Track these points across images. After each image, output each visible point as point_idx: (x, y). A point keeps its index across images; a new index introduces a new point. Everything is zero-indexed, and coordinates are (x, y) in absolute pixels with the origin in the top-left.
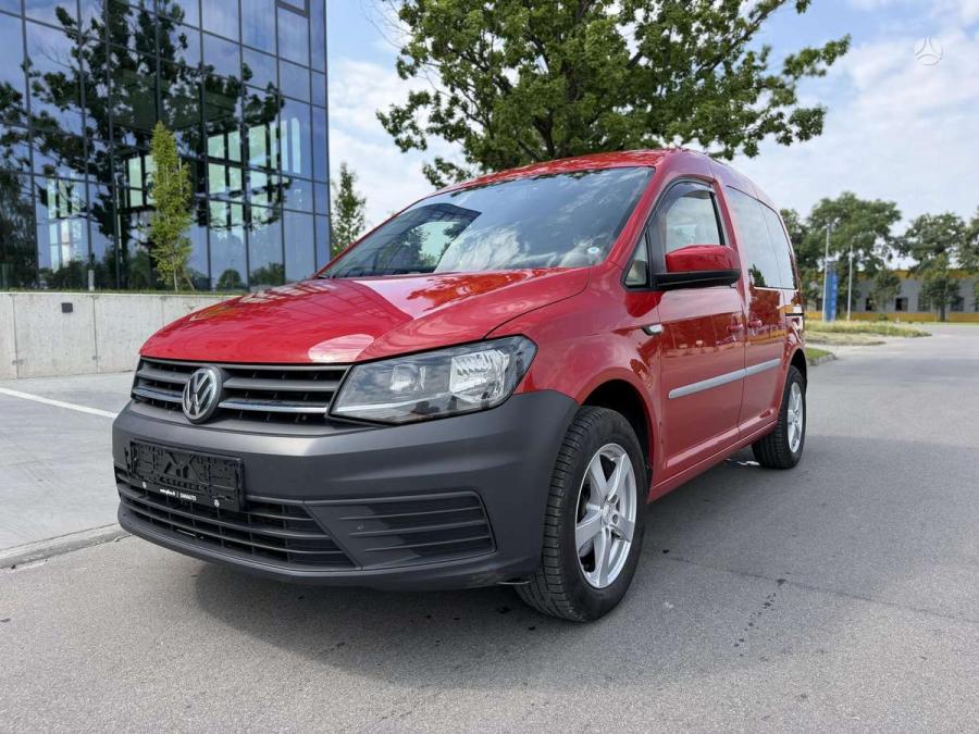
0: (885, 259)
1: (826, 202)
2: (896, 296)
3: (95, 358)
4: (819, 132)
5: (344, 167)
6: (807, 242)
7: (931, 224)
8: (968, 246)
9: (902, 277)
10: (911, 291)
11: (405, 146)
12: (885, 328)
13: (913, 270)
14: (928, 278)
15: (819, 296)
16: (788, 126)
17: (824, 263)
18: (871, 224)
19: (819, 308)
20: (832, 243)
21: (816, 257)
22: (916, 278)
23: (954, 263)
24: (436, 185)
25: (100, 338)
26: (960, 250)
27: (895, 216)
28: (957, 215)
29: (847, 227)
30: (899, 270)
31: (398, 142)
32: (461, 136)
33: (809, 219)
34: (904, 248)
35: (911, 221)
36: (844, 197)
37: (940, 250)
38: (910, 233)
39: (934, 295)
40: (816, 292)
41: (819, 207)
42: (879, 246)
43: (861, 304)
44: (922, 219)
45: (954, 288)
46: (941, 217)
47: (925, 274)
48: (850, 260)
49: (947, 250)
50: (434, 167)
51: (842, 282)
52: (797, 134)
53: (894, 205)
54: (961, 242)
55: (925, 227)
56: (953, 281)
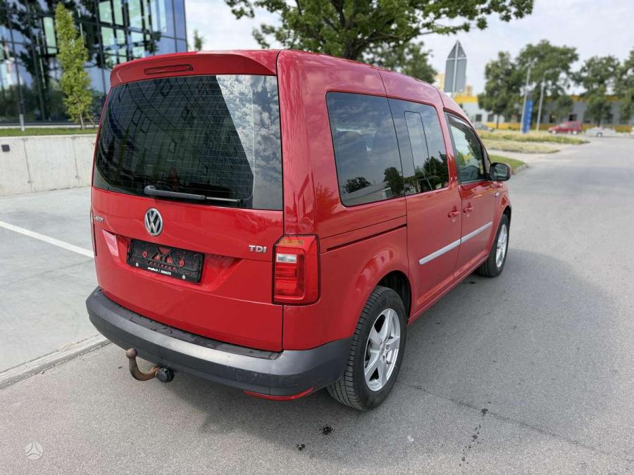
0: (565, 88)
1: (530, 46)
2: (569, 114)
3: (29, 182)
4: (530, 12)
5: (196, 32)
6: (514, 75)
7: (598, 64)
8: (620, 80)
9: (575, 100)
10: (580, 110)
11: (239, 14)
12: (560, 138)
13: (582, 96)
14: (591, 102)
15: (520, 112)
16: (508, 8)
17: (524, 90)
18: (559, 62)
19: (519, 121)
20: (532, 76)
21: (520, 86)
22: (584, 101)
23: (610, 91)
24: (263, 44)
25: (31, 168)
26: (615, 82)
27: (575, 57)
28: (615, 57)
29: (542, 65)
30: (573, 96)
31: (234, 12)
32: (279, 8)
33: (517, 59)
34: (578, 79)
35: (585, 61)
36: (542, 43)
37: (601, 82)
38: (583, 70)
39: (595, 112)
40: (517, 110)
41: (525, 50)
42: (562, 79)
43: (547, 118)
44: (592, 60)
45: (608, 108)
46: (605, 58)
47: (590, 99)
48: (542, 89)
49: (606, 82)
50: (260, 31)
51: (536, 103)
52: (515, 13)
53: (574, 49)
54: (616, 76)
55: (594, 66)
56: (607, 104)
